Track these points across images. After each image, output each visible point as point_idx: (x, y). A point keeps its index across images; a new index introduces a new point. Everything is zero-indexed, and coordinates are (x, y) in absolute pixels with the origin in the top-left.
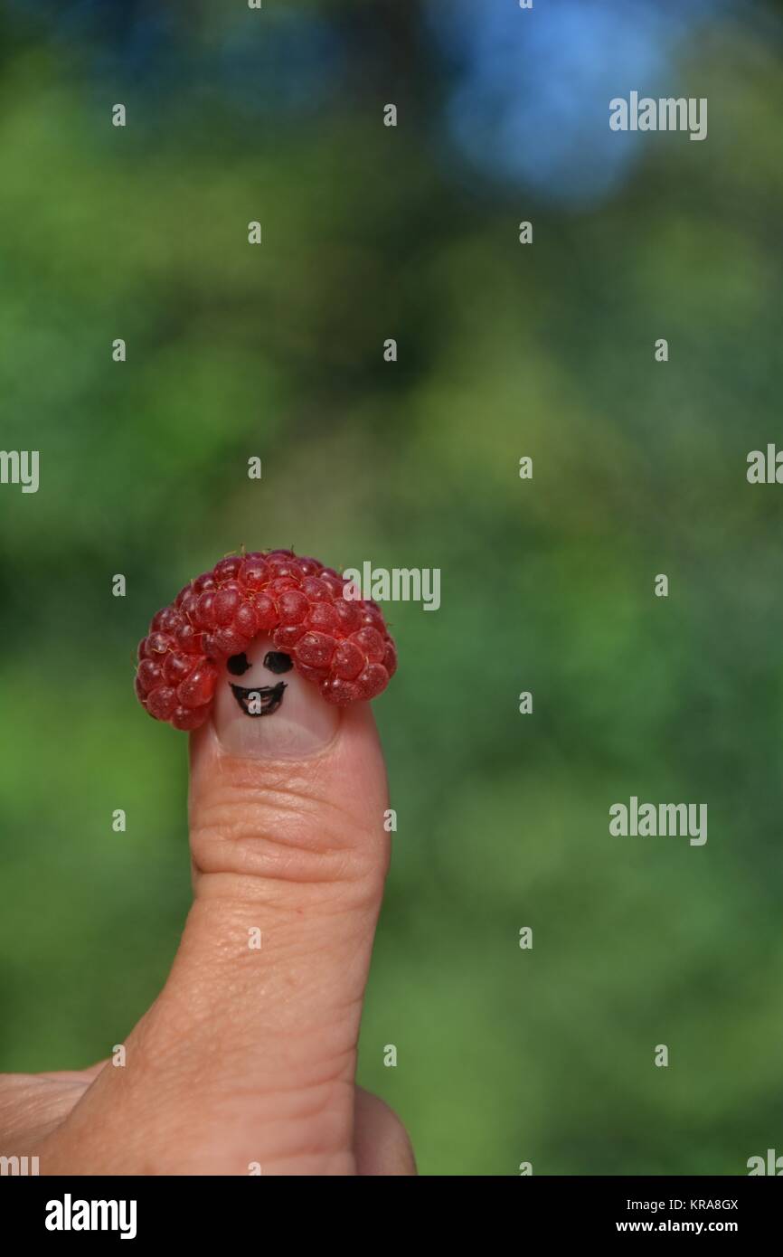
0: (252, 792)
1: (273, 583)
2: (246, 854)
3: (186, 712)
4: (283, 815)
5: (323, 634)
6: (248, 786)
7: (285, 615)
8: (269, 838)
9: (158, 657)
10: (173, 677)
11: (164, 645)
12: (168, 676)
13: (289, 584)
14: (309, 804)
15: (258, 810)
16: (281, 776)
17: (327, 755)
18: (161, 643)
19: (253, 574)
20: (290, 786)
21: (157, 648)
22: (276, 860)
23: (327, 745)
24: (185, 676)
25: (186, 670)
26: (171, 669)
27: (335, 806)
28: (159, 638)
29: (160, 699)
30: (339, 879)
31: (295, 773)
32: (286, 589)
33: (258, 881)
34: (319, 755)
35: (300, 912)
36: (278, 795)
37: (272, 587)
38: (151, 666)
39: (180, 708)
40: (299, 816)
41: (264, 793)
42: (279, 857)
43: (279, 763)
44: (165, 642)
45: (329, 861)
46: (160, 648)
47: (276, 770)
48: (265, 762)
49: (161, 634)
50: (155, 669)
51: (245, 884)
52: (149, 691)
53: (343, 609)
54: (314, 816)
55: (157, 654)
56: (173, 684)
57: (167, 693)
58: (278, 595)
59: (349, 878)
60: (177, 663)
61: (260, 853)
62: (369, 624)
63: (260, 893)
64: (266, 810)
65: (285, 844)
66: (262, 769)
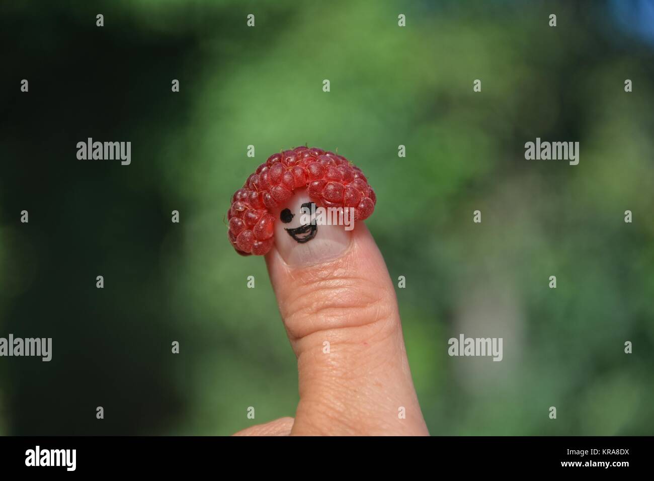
0: (316, 285)
1: (302, 160)
2: (323, 319)
3: (260, 243)
4: (337, 291)
5: (337, 183)
6: (313, 282)
7: (313, 175)
8: (334, 306)
9: (239, 214)
10: (250, 223)
11: (242, 207)
12: (247, 223)
13: (311, 159)
14: (349, 282)
15: (323, 293)
16: (329, 271)
17: (350, 253)
18: (241, 206)
19: (290, 159)
20: (335, 275)
21: (238, 208)
22: (342, 317)
23: (348, 247)
24: (256, 221)
25: (257, 218)
26: (248, 219)
27: (363, 279)
28: (239, 204)
29: (244, 237)
30: (378, 320)
31: (336, 267)
32: (310, 162)
33: (336, 331)
34: (345, 254)
35: (365, 343)
36: (331, 282)
37: (302, 162)
38: (236, 220)
39: (256, 241)
40: (346, 289)
41: (322, 283)
42: (344, 315)
43: (326, 264)
44: (242, 205)
45: (370, 310)
46: (240, 208)
47: (325, 268)
48: (318, 266)
49: (240, 202)
50: (239, 221)
51: (330, 335)
52: (237, 235)
53: (342, 171)
54: (354, 287)
55: (239, 212)
56: (250, 228)
57: (247, 234)
58: (306, 166)
59: (383, 318)
60: (251, 215)
61: (332, 316)
62: (358, 178)
63: (341, 337)
64: (327, 292)
65: (342, 307)
66: (317, 270)
